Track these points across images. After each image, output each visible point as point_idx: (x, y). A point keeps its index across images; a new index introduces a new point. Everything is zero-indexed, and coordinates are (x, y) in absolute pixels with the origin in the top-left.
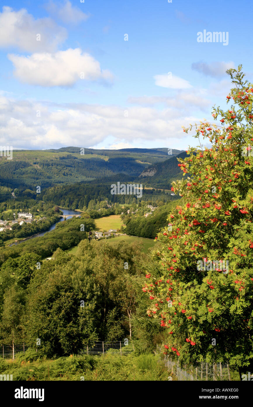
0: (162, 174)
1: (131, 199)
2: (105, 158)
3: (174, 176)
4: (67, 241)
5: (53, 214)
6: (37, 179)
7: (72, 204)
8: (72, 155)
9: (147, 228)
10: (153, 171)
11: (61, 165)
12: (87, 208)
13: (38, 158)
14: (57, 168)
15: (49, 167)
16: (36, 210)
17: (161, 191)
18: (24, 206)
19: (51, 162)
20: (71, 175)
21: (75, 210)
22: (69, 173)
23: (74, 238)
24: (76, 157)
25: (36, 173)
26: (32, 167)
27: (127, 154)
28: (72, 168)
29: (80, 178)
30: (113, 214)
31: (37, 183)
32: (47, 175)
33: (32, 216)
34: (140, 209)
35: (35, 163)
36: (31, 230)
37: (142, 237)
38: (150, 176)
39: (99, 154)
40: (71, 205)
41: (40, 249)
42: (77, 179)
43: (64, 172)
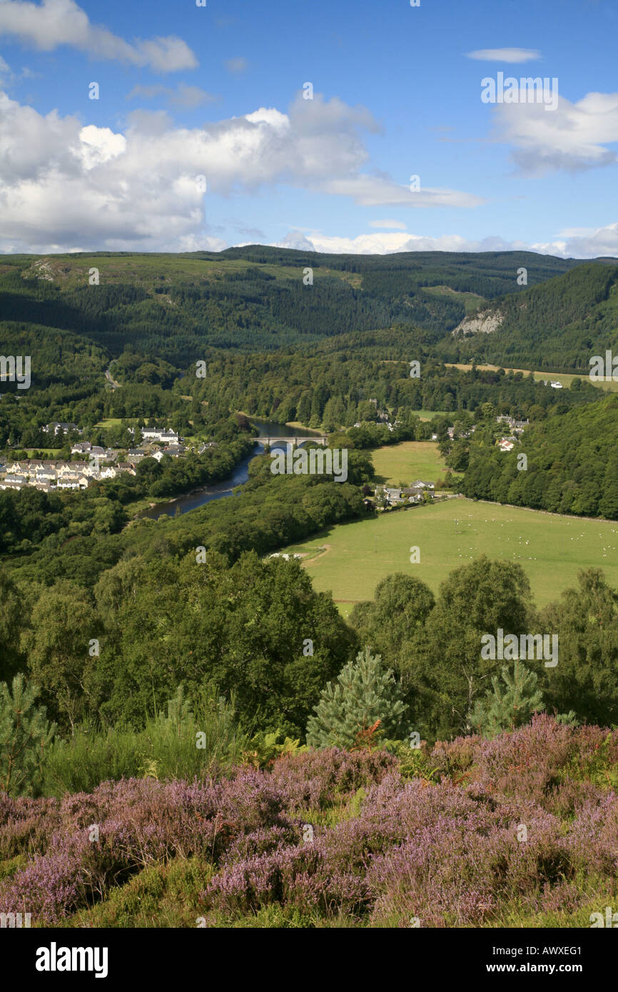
0: (520, 327)
1: (440, 395)
2: (352, 278)
3: (554, 332)
4: (316, 508)
5: (235, 435)
6: (167, 334)
7: (276, 407)
8: (261, 269)
9: (526, 481)
10: (495, 318)
11: (231, 296)
12: (322, 420)
13: (167, 275)
14: (220, 305)
15: (198, 302)
16: (187, 422)
17: (522, 374)
18: (151, 410)
19: (203, 289)
20: (259, 325)
21: (287, 424)
22: (252, 320)
23: (333, 502)
24: (272, 275)
25: (162, 319)
26: (151, 301)
27: (413, 268)
28: (261, 306)
29: (282, 335)
30: (408, 437)
31: (168, 346)
32: (192, 323)
33: (177, 439)
34: (483, 426)
35: (159, 291)
36: (188, 476)
37: (512, 504)
38: (484, 331)
39: (335, 268)
40: (274, 411)
41: (252, 530)
42: (273, 336)
43: (240, 316)
